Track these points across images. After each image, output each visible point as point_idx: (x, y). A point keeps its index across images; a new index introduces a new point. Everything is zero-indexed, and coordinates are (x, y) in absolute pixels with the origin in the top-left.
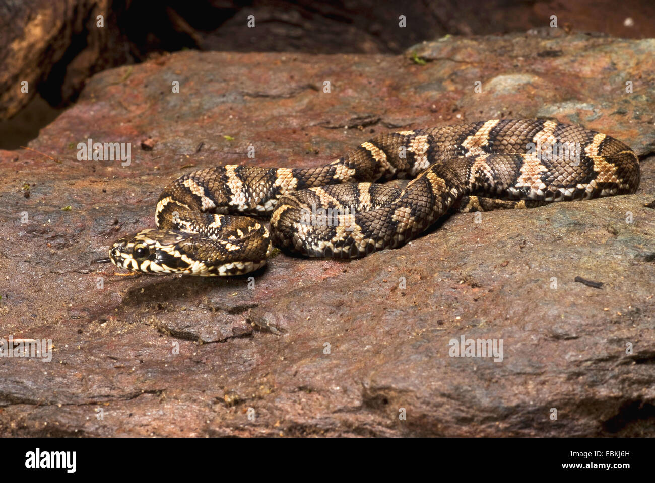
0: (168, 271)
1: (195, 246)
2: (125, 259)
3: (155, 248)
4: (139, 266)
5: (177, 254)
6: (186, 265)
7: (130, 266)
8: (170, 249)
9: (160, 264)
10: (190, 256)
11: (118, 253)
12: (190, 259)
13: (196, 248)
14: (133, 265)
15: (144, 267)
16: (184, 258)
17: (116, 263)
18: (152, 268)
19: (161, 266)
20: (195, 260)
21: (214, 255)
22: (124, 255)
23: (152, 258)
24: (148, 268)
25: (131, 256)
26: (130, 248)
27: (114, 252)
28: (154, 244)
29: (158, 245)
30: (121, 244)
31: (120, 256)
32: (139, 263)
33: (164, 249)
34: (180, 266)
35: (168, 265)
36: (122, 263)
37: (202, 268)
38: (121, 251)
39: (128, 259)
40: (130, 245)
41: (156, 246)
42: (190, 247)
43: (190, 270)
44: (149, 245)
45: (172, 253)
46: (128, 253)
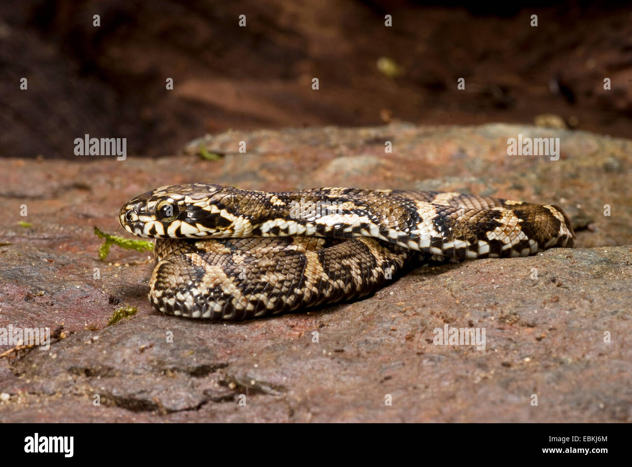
0: (203, 234)
1: (234, 198)
2: (145, 223)
3: (185, 204)
4: (165, 229)
5: (214, 210)
6: (226, 223)
7: (153, 231)
8: (205, 204)
9: (193, 224)
10: (231, 211)
11: (135, 217)
12: (232, 215)
13: (236, 200)
14: (157, 229)
15: (171, 231)
16: (224, 213)
17: (133, 229)
18: (183, 232)
19: (195, 226)
20: (237, 215)
21: (258, 210)
22: (143, 218)
23: (183, 217)
24: (178, 231)
25: (154, 218)
26: (151, 208)
27: (129, 217)
28: (183, 199)
29: (188, 200)
30: (138, 205)
31: (139, 221)
32: (166, 226)
33: (197, 204)
34: (219, 225)
35: (204, 225)
36: (142, 228)
37: (246, 226)
38: (140, 213)
39: (150, 222)
40: (151, 204)
41: (186, 201)
42: (229, 200)
43: (232, 229)
44: (176, 201)
45: (207, 208)
46: (149, 214)
